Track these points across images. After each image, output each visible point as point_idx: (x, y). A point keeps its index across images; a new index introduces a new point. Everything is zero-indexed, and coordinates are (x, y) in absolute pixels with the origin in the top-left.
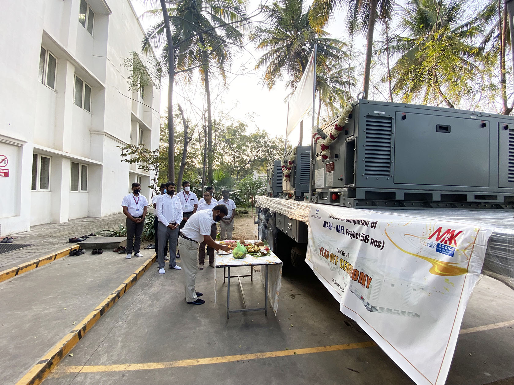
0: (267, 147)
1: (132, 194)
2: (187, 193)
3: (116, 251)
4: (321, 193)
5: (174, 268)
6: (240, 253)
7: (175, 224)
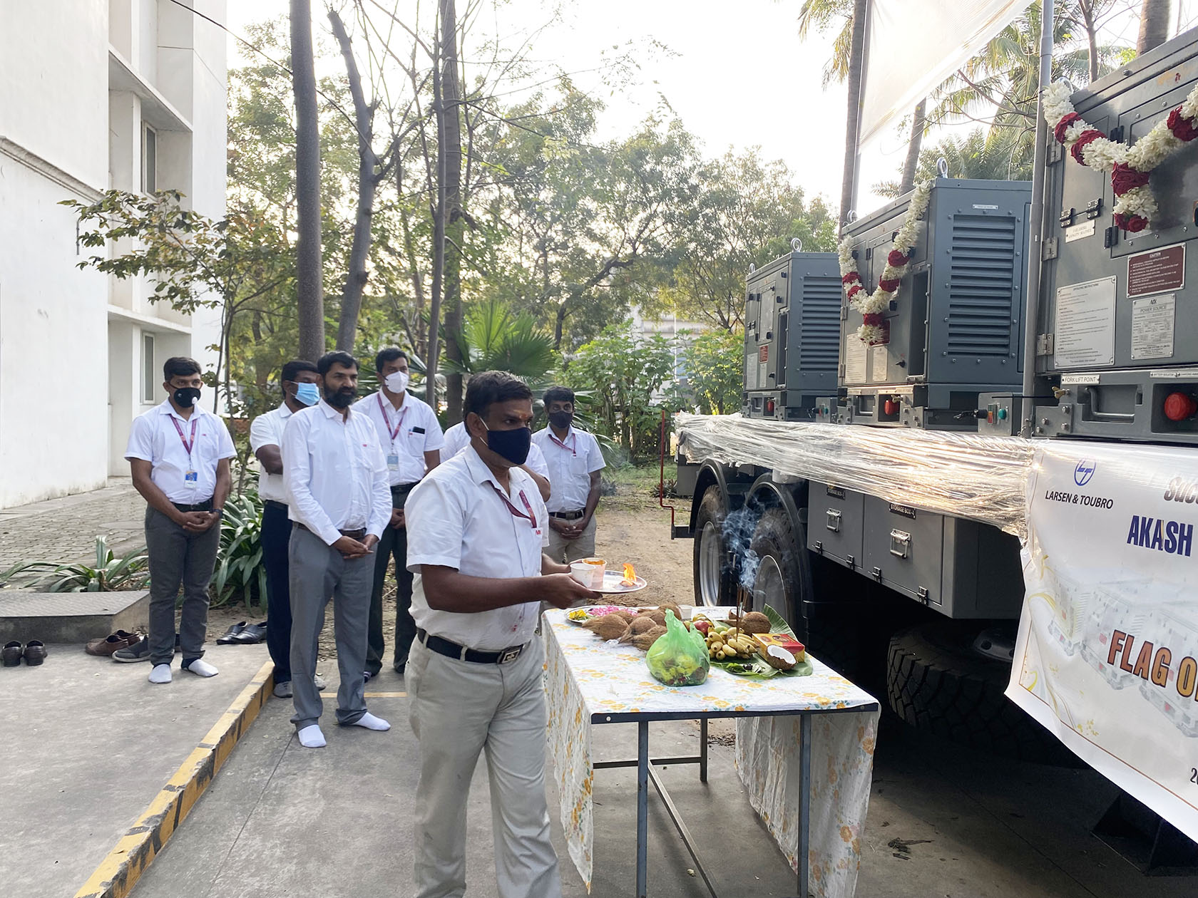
0: (690, 198)
1: (165, 406)
2: (397, 399)
3: (104, 653)
4: (1093, 394)
5: (360, 722)
6: (687, 662)
7: (359, 535)
